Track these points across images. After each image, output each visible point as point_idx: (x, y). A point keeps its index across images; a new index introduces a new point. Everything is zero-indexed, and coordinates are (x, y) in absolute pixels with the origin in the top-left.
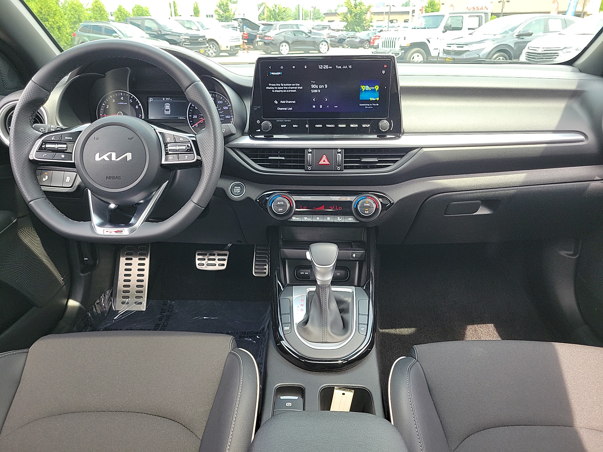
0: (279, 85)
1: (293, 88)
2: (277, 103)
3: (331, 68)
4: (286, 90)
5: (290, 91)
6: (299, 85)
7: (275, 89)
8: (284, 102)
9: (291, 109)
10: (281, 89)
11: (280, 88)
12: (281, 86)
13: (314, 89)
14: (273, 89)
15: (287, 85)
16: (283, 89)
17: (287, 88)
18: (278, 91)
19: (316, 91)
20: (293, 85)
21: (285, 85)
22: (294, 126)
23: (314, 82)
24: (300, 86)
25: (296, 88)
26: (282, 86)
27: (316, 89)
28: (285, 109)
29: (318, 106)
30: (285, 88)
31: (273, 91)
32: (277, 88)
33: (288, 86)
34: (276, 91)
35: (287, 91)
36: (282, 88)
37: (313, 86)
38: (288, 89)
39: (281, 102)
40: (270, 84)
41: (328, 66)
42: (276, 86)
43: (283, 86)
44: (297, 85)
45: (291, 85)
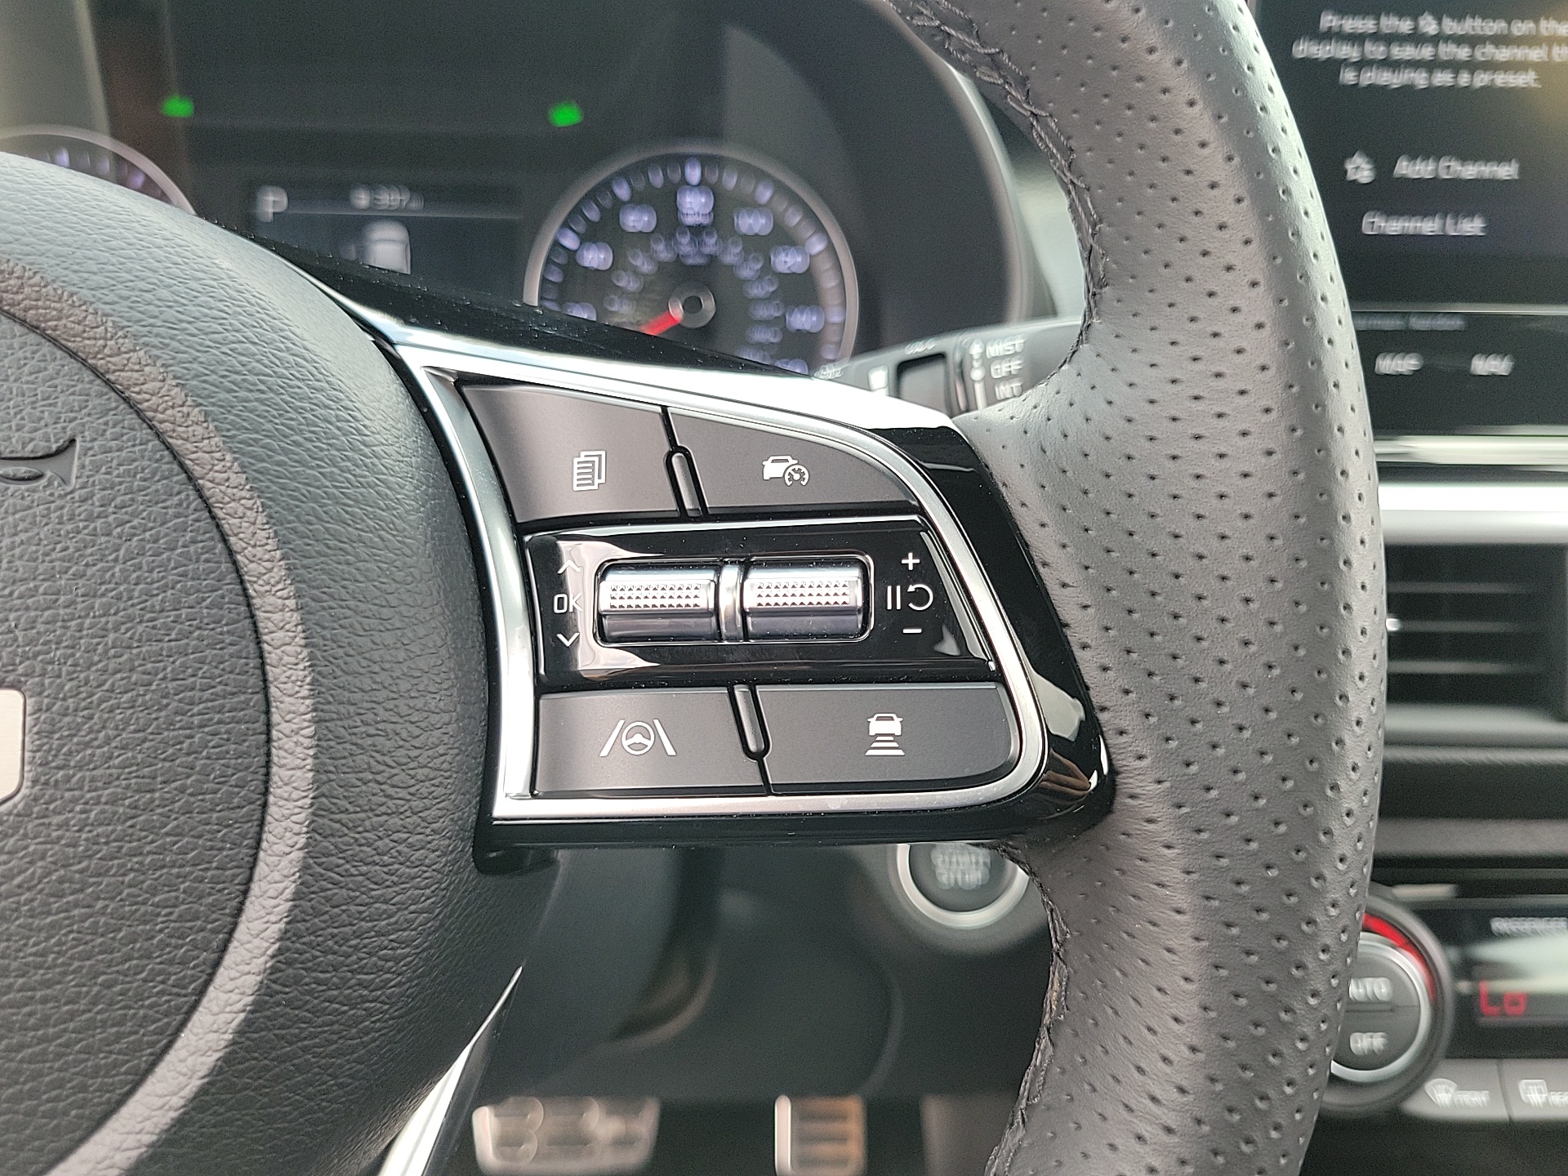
0: (1405, 26)
1: (1518, 52)
4: (1455, 66)
5: (1483, 79)
6: (1563, 29)
9: (1473, 227)
12: (1416, 38)
14: (1344, 62)
15: (1471, 26)
16: (1431, 66)
17: (1463, 53)
18: (1385, 77)
20: (1522, 27)
21: (1451, 26)
22: (1480, 365)
25: (1535, 54)
26: (1427, 39)
28: (1426, 227)
30: (1447, 51)
31: (1348, 77)
32: (1381, 51)
33: (1473, 41)
34: (1369, 77)
35: (1464, 79)
36: (1427, 52)
38: (1472, 66)
39: (1400, 168)
40: (1328, 20)
42: (1376, 37)
43: (1436, 40)
45: (1496, 27)
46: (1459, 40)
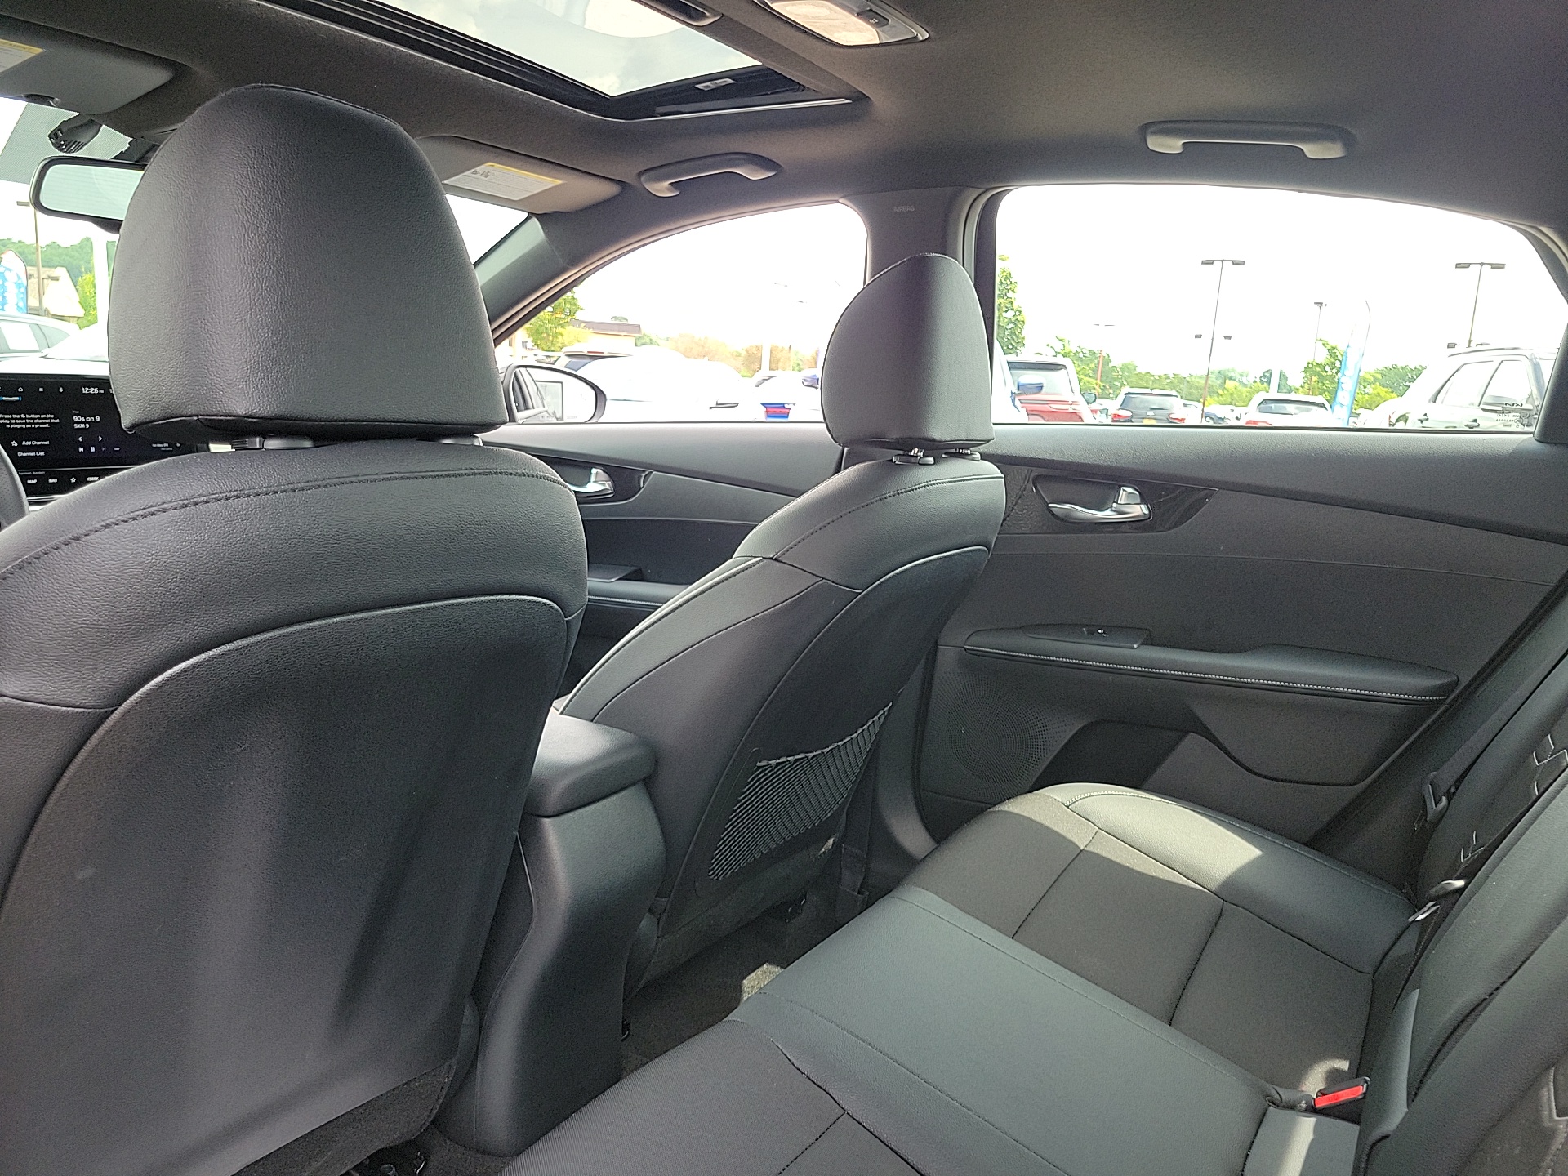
0: (18, 416)
1: (44, 421)
2: (16, 445)
3: (102, 392)
4: (31, 424)
5: (37, 426)
6: (52, 416)
7: (10, 424)
8: (29, 443)
9: (42, 454)
10: (23, 424)
11: (20, 421)
13: (78, 423)
14: (7, 423)
15: (32, 416)
16: (26, 424)
17: (32, 421)
18: (16, 426)
19: (83, 426)
20: (43, 416)
21: (28, 416)
22: (51, 481)
23: (78, 412)
24: (54, 418)
25: (47, 421)
26: (22, 419)
27: (81, 423)
28: (33, 454)
29: (87, 449)
30: (28, 421)
31: (8, 426)
32: (14, 421)
33: (34, 419)
34: (13, 426)
35: (33, 426)
36: (24, 421)
37: (76, 419)
38: (34, 423)
39: (24, 443)
41: (99, 390)
42: (12, 418)
43: (26, 419)
44: (49, 416)
45: (38, 416)
46: (31, 419)
